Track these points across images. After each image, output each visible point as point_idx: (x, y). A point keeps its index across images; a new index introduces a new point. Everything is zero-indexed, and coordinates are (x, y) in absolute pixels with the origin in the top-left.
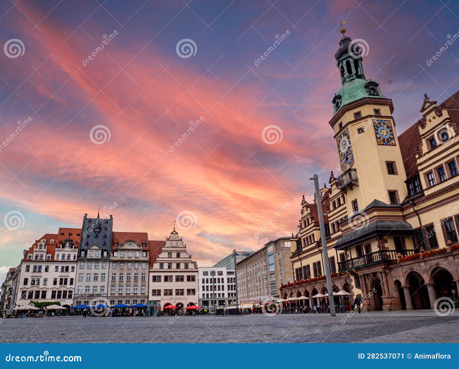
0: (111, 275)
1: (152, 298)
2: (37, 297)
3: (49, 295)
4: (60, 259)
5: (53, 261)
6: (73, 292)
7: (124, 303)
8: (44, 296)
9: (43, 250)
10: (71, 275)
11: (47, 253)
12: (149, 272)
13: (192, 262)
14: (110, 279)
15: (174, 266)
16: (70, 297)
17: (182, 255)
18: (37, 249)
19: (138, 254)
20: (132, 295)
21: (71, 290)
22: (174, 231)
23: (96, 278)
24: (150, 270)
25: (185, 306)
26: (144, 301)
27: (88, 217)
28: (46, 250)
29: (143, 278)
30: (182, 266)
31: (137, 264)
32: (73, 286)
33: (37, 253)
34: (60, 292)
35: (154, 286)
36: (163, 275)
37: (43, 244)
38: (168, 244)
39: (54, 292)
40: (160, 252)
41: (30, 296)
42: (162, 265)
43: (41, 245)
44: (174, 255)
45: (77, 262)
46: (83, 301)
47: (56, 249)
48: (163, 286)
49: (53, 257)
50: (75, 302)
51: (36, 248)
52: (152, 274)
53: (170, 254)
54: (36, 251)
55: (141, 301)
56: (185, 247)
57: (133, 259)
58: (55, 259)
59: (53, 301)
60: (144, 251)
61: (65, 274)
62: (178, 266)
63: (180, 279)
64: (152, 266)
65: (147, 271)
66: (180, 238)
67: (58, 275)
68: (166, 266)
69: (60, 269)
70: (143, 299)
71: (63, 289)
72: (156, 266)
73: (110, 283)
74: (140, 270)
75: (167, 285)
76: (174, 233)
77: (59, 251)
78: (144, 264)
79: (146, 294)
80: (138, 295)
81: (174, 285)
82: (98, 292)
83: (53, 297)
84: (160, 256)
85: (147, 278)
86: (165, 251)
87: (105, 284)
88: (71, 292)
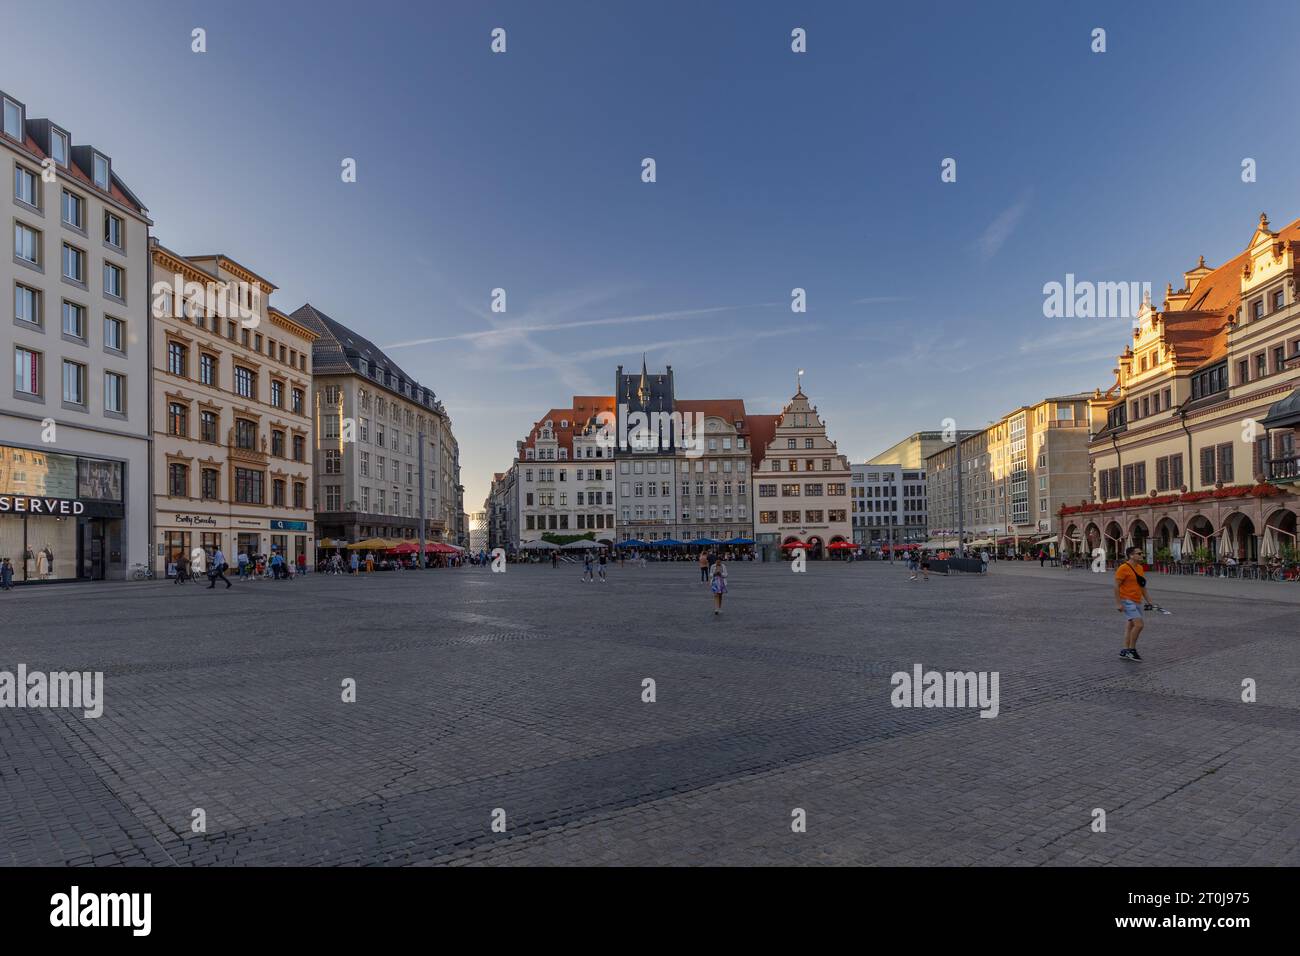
0: (679, 485)
1: (760, 528)
2: (553, 526)
3: (572, 522)
4: (584, 456)
5: (571, 460)
6: (614, 517)
7: (707, 536)
8: (565, 525)
9: (551, 440)
10: (608, 486)
11: (560, 446)
12: (752, 477)
13: (839, 457)
14: (680, 493)
15: (801, 465)
16: (610, 526)
17: (818, 443)
18: (540, 440)
19: (727, 443)
20: (722, 521)
21: (610, 512)
22: (800, 393)
23: (653, 491)
24: (754, 474)
25: (826, 543)
26: (745, 532)
27: (624, 373)
28: (556, 440)
29: (741, 489)
30: (818, 465)
31: (727, 464)
32: (613, 506)
33: (543, 447)
34: (590, 517)
35: (763, 504)
36: (779, 483)
37: (551, 430)
38: (787, 421)
39: (581, 518)
40: (771, 437)
41: (542, 526)
42: (776, 463)
43: (546, 432)
44: (801, 443)
45: (614, 461)
46: (633, 532)
47: (575, 438)
48: (779, 504)
49: (570, 453)
50: (620, 535)
51: (539, 437)
52: (757, 482)
53: (792, 440)
54: (539, 443)
55: (741, 532)
56: (824, 427)
57: (720, 452)
58: (575, 457)
59: (582, 532)
60: (739, 437)
61: (596, 484)
62: (810, 462)
63: (815, 490)
64: (758, 467)
65: (748, 475)
66: (812, 408)
67: (583, 486)
68: (785, 465)
69: (585, 476)
70: (743, 529)
71: (596, 512)
72: (766, 466)
73: (679, 501)
74: (735, 474)
75: (790, 504)
76: (799, 397)
77: (580, 441)
78: (741, 464)
79: (749, 520)
80: (734, 522)
81: (803, 503)
82: (660, 516)
83: (581, 525)
84: (772, 445)
85: (748, 490)
86: (782, 436)
87: (670, 500)
88: (610, 517)
